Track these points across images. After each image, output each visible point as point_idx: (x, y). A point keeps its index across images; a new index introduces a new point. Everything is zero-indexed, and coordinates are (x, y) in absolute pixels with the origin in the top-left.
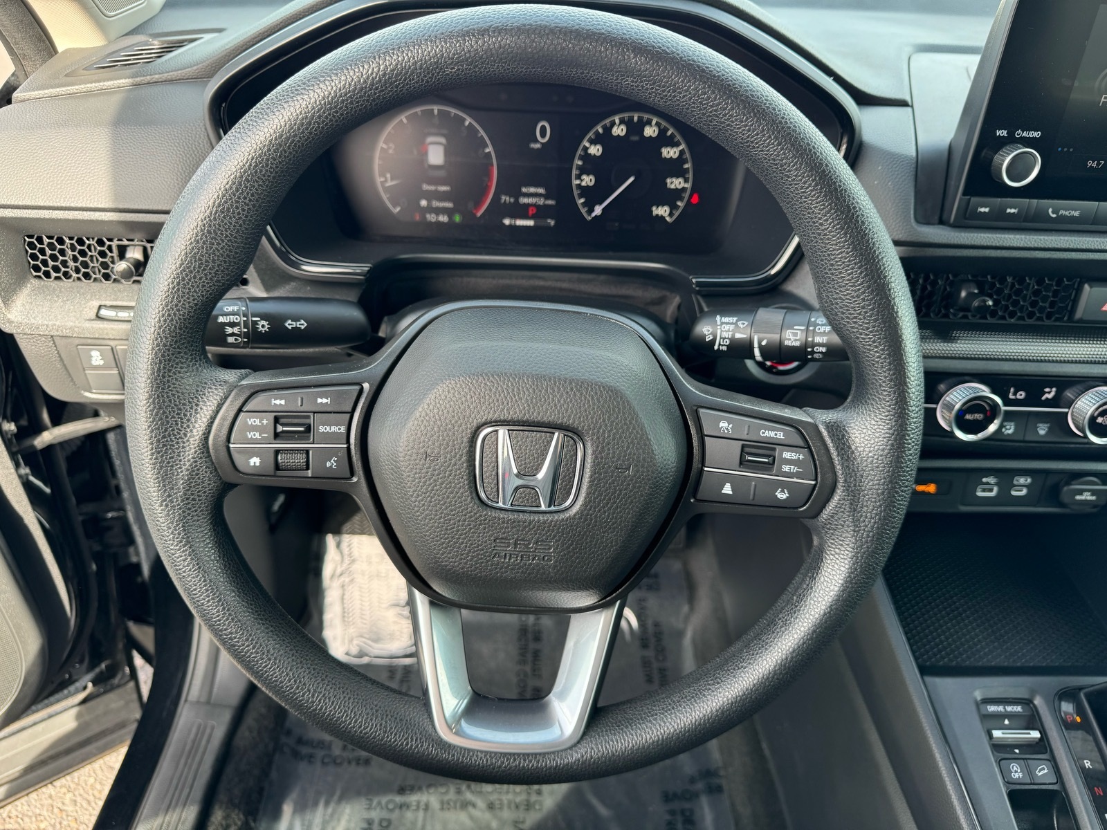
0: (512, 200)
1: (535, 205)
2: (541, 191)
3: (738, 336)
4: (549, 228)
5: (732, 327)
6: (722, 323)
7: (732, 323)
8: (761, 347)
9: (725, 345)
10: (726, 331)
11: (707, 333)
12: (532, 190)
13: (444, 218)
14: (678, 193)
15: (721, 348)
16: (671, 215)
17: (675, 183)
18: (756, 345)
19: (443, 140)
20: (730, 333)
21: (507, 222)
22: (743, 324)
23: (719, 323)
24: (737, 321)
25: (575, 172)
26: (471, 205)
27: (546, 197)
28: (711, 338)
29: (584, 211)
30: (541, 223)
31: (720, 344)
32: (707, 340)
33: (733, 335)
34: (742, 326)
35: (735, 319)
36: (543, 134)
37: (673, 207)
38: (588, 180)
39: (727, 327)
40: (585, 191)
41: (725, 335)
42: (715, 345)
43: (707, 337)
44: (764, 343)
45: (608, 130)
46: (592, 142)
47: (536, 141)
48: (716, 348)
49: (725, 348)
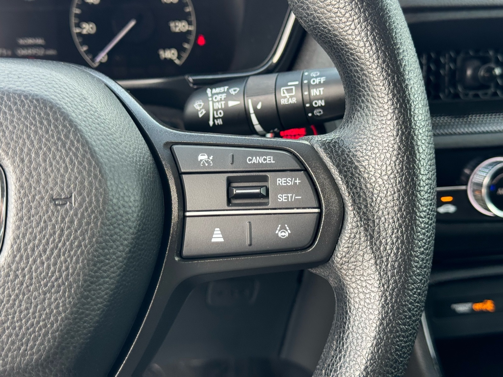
2: (40, 41)
3: (231, 104)
5: (224, 96)
6: (213, 95)
7: (224, 93)
8: (257, 112)
9: (219, 118)
10: (218, 101)
11: (198, 108)
14: (184, 36)
15: (216, 122)
16: (179, 57)
17: (180, 26)
18: (252, 111)
20: (223, 103)
22: (235, 91)
23: (210, 95)
24: (228, 89)
25: (73, 21)
27: (47, 47)
28: (204, 112)
31: (214, 118)
32: (200, 116)
33: (226, 104)
34: (233, 93)
35: (226, 88)
37: (181, 50)
38: (88, 28)
39: (219, 97)
40: (86, 39)
41: (218, 106)
42: (209, 120)
43: (199, 113)
44: (259, 107)
48: (211, 123)
49: (220, 122)
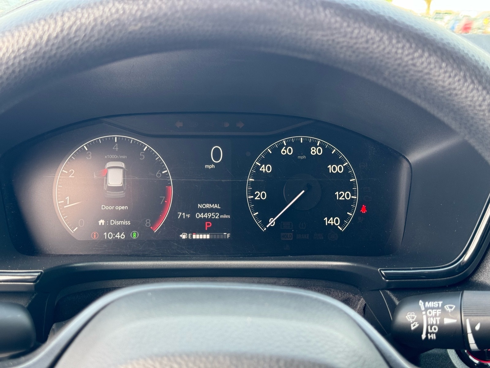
0: (188, 216)
1: (211, 220)
2: (216, 206)
3: (448, 321)
4: (225, 240)
5: (439, 312)
6: (426, 309)
7: (438, 308)
8: (474, 332)
9: (433, 333)
10: (432, 316)
11: (411, 320)
12: (208, 206)
13: (121, 236)
14: (347, 205)
15: (429, 337)
17: (343, 196)
18: (469, 330)
19: (122, 165)
20: (438, 319)
21: (184, 236)
22: (451, 308)
23: (423, 309)
24: (443, 305)
25: (248, 188)
26: (148, 222)
27: (221, 212)
28: (417, 325)
29: (258, 223)
30: (217, 236)
31: (427, 333)
32: (413, 328)
33: (442, 321)
34: (449, 310)
35: (440, 303)
36: (217, 157)
37: (344, 218)
38: (261, 195)
39: (433, 312)
40: (258, 205)
41: (432, 321)
42: (422, 333)
43: (412, 325)
44: (477, 328)
45: (276, 150)
46: (263, 162)
47: (211, 163)
48: (424, 336)
49: (434, 337)
